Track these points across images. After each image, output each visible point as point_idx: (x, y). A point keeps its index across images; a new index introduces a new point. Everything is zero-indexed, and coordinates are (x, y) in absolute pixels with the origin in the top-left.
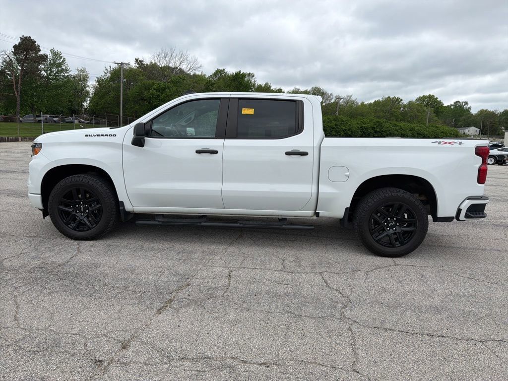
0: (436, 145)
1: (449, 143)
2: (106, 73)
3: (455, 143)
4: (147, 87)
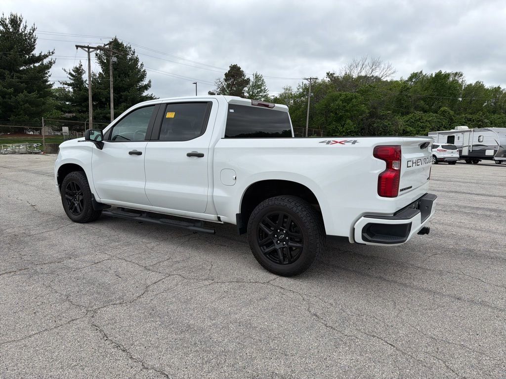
0: (324, 145)
1: (340, 143)
2: (298, 89)
3: (348, 142)
4: (334, 99)
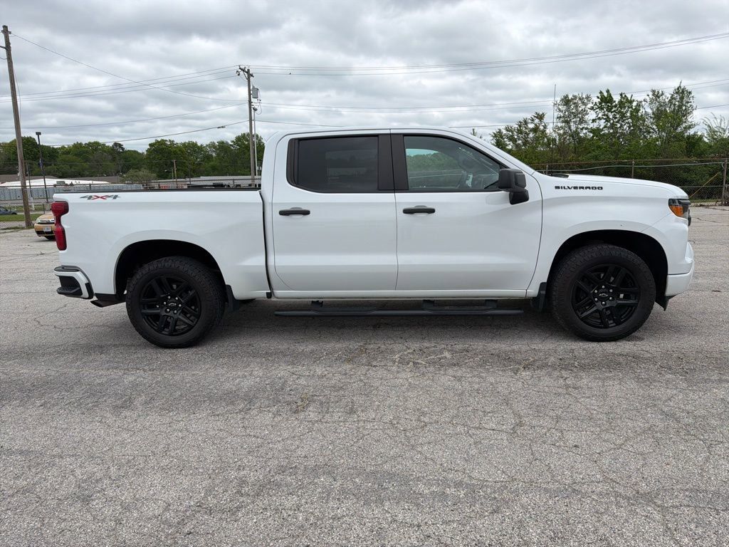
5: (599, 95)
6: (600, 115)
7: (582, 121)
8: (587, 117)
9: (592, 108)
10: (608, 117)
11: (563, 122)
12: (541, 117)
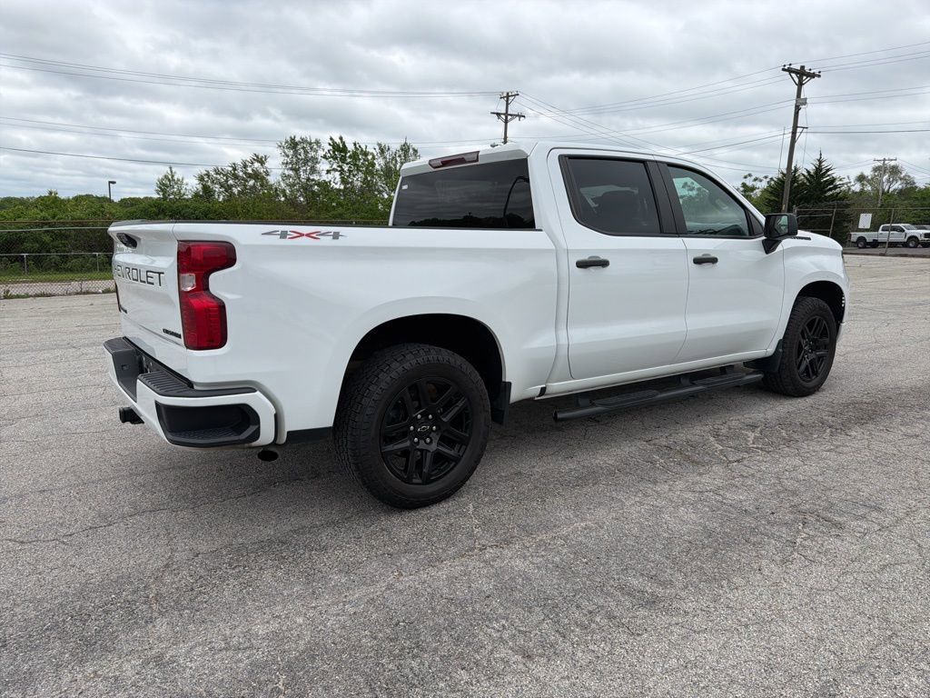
5: (330, 142)
6: (335, 166)
7: (313, 170)
8: (318, 165)
9: (325, 157)
10: (343, 170)
11: (291, 169)
12: (262, 161)
